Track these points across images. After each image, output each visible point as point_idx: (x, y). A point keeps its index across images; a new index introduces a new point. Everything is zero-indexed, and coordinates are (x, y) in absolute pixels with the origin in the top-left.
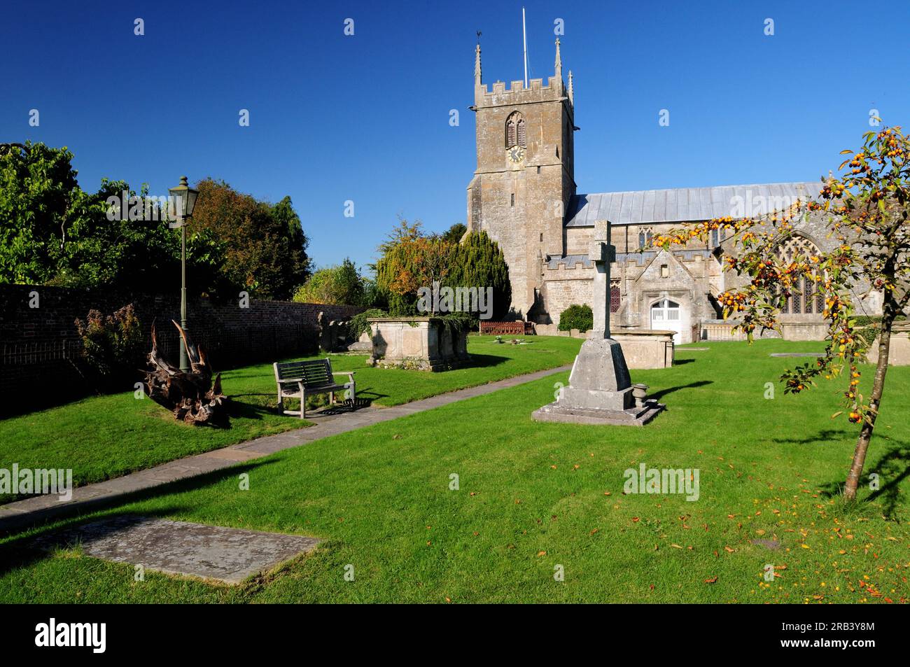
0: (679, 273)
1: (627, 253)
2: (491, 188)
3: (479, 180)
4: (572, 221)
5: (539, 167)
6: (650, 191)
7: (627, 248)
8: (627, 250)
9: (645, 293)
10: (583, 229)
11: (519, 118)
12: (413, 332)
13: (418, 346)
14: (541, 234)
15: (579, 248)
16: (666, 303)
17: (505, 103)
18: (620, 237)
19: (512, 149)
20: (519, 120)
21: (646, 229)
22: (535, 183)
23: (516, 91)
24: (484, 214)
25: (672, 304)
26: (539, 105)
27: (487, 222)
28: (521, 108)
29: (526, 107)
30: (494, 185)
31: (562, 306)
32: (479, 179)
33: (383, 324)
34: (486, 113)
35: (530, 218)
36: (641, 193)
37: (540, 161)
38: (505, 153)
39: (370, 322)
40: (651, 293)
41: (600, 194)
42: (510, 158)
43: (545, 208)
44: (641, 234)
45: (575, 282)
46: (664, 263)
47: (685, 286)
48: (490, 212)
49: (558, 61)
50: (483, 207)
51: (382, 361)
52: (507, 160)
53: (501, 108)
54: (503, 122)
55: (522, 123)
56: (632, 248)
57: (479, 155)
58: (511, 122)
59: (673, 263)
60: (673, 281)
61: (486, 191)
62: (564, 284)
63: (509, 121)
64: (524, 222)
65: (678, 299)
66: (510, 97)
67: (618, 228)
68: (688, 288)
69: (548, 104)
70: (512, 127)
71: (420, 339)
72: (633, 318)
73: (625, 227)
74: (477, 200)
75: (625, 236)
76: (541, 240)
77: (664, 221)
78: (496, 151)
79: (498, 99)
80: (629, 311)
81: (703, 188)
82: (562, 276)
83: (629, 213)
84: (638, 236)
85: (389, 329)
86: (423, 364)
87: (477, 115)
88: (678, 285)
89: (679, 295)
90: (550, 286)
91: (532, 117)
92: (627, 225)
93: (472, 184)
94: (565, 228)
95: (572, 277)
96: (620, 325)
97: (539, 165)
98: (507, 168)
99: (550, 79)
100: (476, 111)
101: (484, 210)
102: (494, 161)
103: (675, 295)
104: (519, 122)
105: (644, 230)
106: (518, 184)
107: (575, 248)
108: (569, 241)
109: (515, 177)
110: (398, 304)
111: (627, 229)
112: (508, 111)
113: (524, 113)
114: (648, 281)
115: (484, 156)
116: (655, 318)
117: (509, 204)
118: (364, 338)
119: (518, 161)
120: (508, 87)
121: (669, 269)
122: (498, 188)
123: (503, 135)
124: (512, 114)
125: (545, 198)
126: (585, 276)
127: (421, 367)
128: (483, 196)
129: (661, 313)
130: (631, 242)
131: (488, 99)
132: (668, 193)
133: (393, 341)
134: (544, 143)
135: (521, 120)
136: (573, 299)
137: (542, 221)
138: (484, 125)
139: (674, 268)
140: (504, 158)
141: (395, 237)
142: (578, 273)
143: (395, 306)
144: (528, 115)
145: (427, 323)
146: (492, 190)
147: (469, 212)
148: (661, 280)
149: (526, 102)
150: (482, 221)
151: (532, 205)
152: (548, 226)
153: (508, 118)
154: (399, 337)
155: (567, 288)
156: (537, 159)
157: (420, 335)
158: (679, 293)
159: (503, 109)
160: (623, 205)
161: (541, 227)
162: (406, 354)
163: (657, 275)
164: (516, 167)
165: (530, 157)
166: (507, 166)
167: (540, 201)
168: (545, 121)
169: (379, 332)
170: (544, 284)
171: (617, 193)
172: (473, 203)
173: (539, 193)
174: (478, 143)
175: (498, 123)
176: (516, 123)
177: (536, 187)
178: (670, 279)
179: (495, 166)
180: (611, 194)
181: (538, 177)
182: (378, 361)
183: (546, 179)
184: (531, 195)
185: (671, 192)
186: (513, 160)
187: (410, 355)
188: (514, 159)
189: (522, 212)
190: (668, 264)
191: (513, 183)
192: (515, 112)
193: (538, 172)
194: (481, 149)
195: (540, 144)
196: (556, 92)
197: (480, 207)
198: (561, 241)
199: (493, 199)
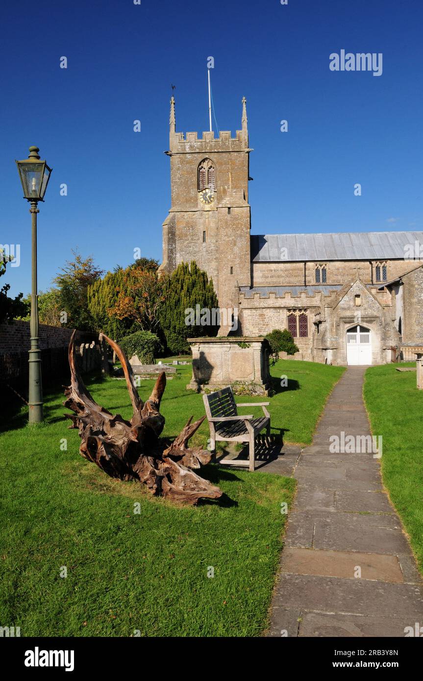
0: (370, 302)
1: (306, 286)
2: (185, 225)
3: (173, 218)
4: (257, 257)
5: (229, 208)
6: (318, 234)
7: (305, 281)
8: (305, 283)
9: (341, 320)
10: (267, 264)
11: (210, 164)
12: (242, 353)
13: (249, 369)
14: (232, 268)
15: (264, 281)
16: (358, 328)
17: (197, 151)
18: (299, 271)
19: (204, 191)
20: (210, 166)
21: (321, 265)
22: (226, 223)
23: (208, 141)
24: (178, 248)
25: (363, 329)
26: (228, 154)
27: (181, 255)
28: (212, 156)
29: (216, 155)
30: (187, 223)
31: (257, 331)
32: (174, 216)
33: (206, 345)
34: (179, 158)
35: (221, 253)
36: (311, 235)
37: (230, 204)
38: (197, 195)
39: (191, 343)
40: (347, 320)
41: (276, 235)
42: (202, 199)
43: (235, 245)
44: (317, 271)
45: (268, 310)
46: (358, 294)
47: (375, 314)
48: (183, 247)
49: (244, 117)
50: (177, 242)
51: (207, 387)
52: (199, 201)
53: (194, 155)
54: (195, 167)
55: (212, 169)
56: (309, 282)
57: (174, 195)
58: (202, 167)
59: (365, 293)
60: (365, 309)
61: (180, 228)
62: (259, 312)
63: (200, 167)
64: (215, 257)
65: (370, 325)
66: (202, 145)
67: (298, 264)
68: (378, 315)
69: (236, 154)
70: (203, 172)
71: (251, 361)
72: (332, 342)
73: (304, 263)
74: (172, 236)
75: (304, 270)
76: (232, 273)
77: (337, 259)
78: (189, 192)
79: (191, 147)
80: (328, 335)
81: (361, 233)
82: (257, 305)
83: (303, 252)
84: (314, 271)
85: (213, 350)
86: (257, 388)
87: (171, 159)
88: (370, 312)
89: (370, 322)
90: (246, 313)
91: (221, 164)
92: (305, 262)
93: (167, 220)
94: (252, 263)
95: (266, 305)
96: (321, 347)
97: (229, 206)
98: (199, 208)
99: (238, 132)
100: (171, 155)
101: (178, 245)
102: (187, 201)
103: (367, 322)
104: (209, 168)
105: (319, 267)
106: (209, 223)
107: (261, 281)
108: (255, 274)
109: (207, 216)
110: (115, 328)
111: (305, 265)
112: (200, 157)
113: (214, 160)
114: (344, 309)
115: (178, 196)
116: (349, 342)
117: (201, 240)
118: (134, 361)
119: (209, 203)
120: (200, 136)
121: (362, 299)
122: (191, 225)
123: (195, 179)
124: (204, 161)
125: (234, 236)
126: (277, 305)
127: (256, 392)
128: (177, 233)
129: (354, 338)
130: (309, 276)
131: (181, 146)
132: (333, 236)
133: (218, 363)
134: (232, 188)
135: (211, 167)
136: (267, 325)
137: (232, 256)
138: (178, 169)
139: (366, 297)
140: (196, 199)
141: (68, 271)
142: (272, 302)
143: (112, 330)
144: (218, 162)
145: (260, 344)
146: (185, 227)
147: (165, 246)
148: (355, 308)
149: (216, 151)
150: (176, 254)
151: (223, 242)
152: (237, 261)
153: (200, 164)
154: (225, 360)
155: (261, 315)
156: (227, 201)
157: (251, 357)
158: (371, 319)
159: (196, 155)
160: (298, 245)
161: (232, 262)
162: (235, 378)
163: (352, 303)
164: (207, 207)
165: (220, 199)
166: (199, 206)
167: (231, 239)
168: (232, 169)
169: (202, 354)
170: (241, 312)
171: (290, 235)
172: (169, 239)
173: (230, 231)
174: (172, 184)
175: (191, 168)
176: (207, 169)
177: (227, 226)
178: (363, 308)
179: (188, 205)
180: (285, 235)
181: (228, 217)
182: (202, 386)
183: (236, 219)
184: (223, 232)
185: (335, 236)
186: (204, 201)
187: (239, 379)
188: (206, 200)
189: (213, 248)
190: (361, 294)
191: (205, 222)
192: (206, 159)
193: (229, 212)
194: (175, 190)
195: (228, 188)
196: (243, 144)
197: (174, 242)
198: (249, 274)
199: (186, 235)
